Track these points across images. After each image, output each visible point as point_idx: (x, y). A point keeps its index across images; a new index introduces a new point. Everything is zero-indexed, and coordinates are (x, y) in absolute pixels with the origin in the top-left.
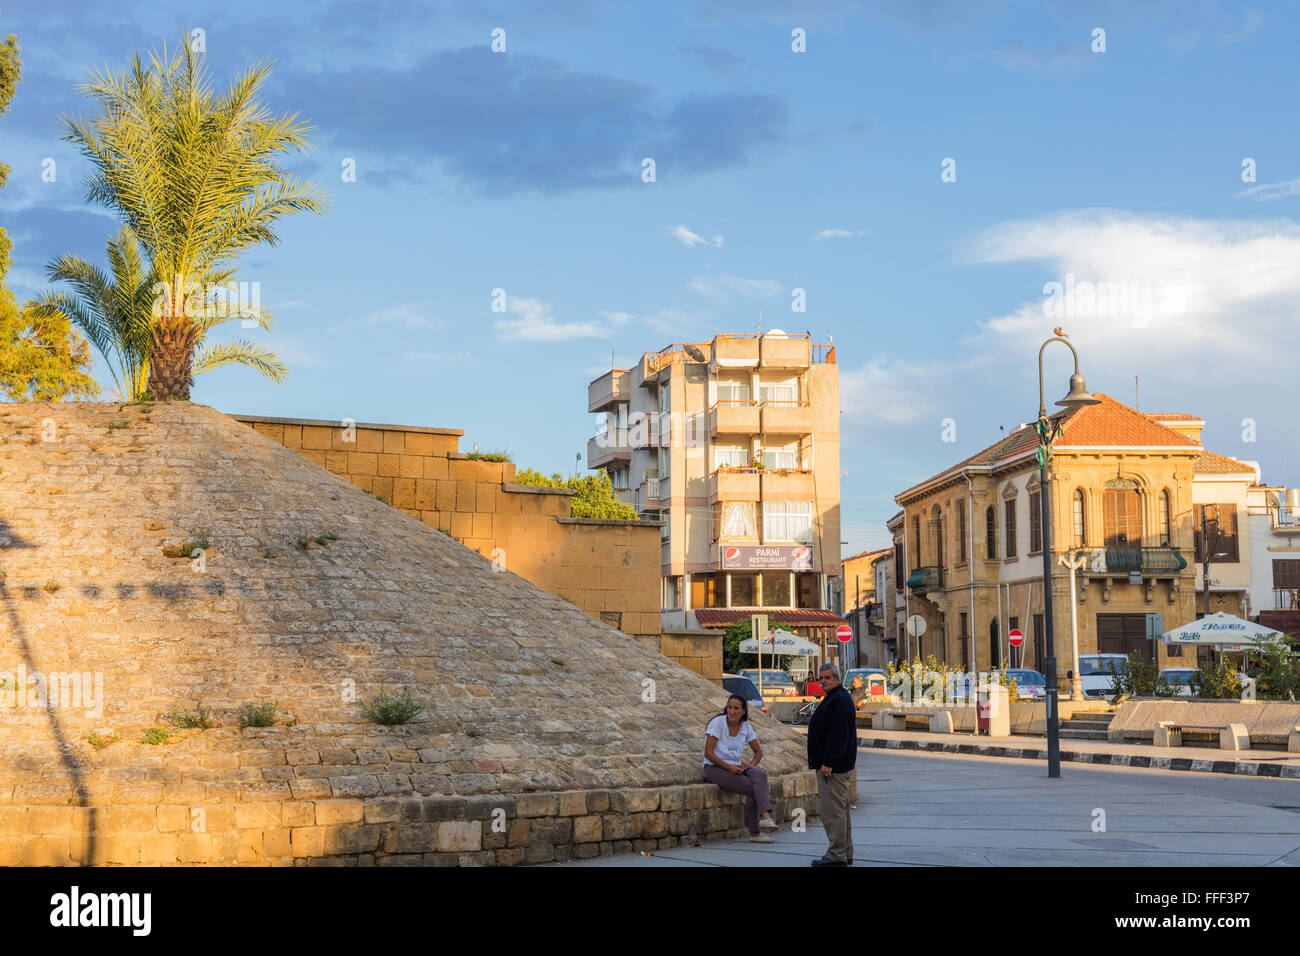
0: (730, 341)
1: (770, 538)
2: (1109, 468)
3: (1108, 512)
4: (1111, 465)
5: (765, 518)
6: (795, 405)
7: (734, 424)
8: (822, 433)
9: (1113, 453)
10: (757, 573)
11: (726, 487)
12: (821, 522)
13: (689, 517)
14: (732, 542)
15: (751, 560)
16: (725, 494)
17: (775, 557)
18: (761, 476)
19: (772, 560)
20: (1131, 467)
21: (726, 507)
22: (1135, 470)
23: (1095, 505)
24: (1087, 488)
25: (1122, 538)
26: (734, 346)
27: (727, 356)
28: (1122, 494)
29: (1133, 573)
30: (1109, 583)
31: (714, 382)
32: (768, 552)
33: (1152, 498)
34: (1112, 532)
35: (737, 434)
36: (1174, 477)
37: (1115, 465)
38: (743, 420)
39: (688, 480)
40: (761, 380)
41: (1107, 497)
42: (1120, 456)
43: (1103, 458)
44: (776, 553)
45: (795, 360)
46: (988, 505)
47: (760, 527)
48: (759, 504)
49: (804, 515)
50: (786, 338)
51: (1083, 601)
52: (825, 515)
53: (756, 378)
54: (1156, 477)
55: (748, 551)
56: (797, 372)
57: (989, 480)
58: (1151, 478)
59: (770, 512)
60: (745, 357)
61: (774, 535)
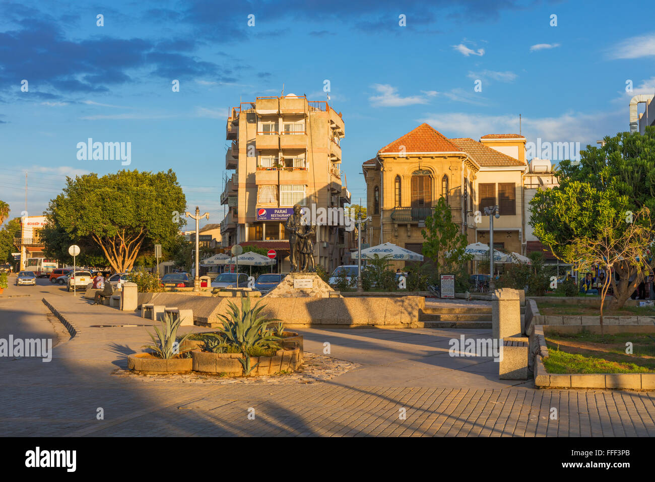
0: (263, 101)
1: (283, 203)
2: (414, 164)
3: (413, 189)
4: (416, 163)
5: (280, 193)
6: (303, 133)
7: (265, 144)
8: (318, 148)
9: (415, 156)
10: (279, 222)
11: (260, 178)
12: (317, 196)
13: (248, 193)
14: (263, 206)
15: (272, 215)
16: (260, 181)
17: (284, 214)
18: (279, 171)
19: (283, 215)
20: (426, 164)
21: (260, 188)
22: (429, 165)
23: (407, 185)
24: (401, 175)
25: (421, 202)
26: (265, 103)
27: (262, 109)
28: (421, 177)
29: (420, 221)
30: (409, 226)
31: (261, 122)
32: (281, 211)
33: (437, 180)
34: (416, 198)
35: (270, 150)
36: (449, 169)
37: (417, 163)
38: (270, 142)
39: (248, 174)
40: (283, 121)
41: (414, 179)
42: (419, 158)
43: (410, 159)
44: (284, 212)
45: (297, 110)
46: (375, 185)
47: (278, 199)
48: (278, 186)
49: (301, 192)
50: (297, 98)
51: (397, 236)
52: (318, 191)
53: (280, 120)
54: (439, 168)
55: (270, 211)
56: (303, 116)
57: (375, 172)
58: (437, 170)
59: (283, 190)
60: (271, 109)
61: (285, 201)
